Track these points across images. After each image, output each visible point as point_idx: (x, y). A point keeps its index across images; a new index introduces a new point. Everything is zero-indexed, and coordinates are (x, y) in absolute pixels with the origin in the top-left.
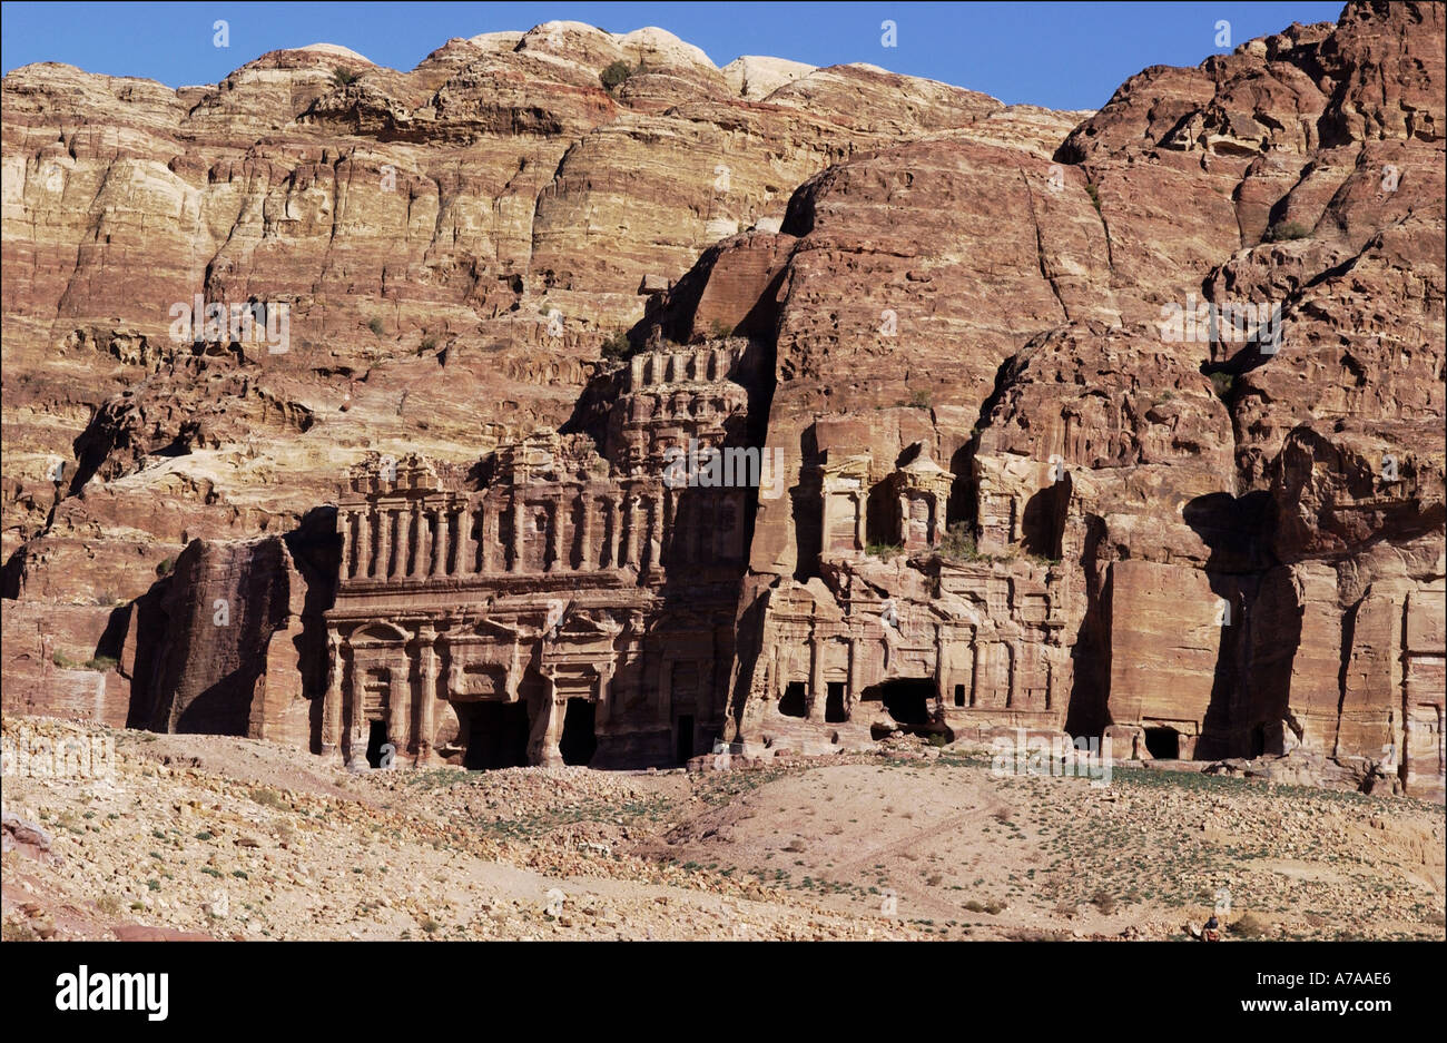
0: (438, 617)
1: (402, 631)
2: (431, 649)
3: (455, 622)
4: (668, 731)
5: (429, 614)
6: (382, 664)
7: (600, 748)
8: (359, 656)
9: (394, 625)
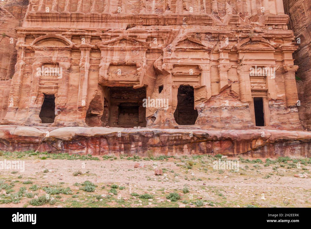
0: (94, 34)
1: (69, 40)
2: (88, 53)
3: (106, 37)
4: (247, 107)
5: (88, 31)
6: (54, 60)
7: (201, 115)
8: (38, 54)
9: (64, 37)
